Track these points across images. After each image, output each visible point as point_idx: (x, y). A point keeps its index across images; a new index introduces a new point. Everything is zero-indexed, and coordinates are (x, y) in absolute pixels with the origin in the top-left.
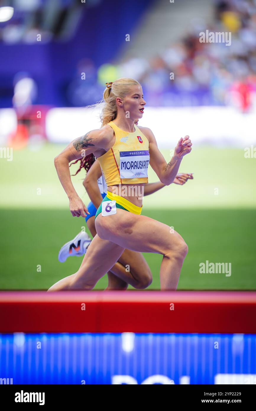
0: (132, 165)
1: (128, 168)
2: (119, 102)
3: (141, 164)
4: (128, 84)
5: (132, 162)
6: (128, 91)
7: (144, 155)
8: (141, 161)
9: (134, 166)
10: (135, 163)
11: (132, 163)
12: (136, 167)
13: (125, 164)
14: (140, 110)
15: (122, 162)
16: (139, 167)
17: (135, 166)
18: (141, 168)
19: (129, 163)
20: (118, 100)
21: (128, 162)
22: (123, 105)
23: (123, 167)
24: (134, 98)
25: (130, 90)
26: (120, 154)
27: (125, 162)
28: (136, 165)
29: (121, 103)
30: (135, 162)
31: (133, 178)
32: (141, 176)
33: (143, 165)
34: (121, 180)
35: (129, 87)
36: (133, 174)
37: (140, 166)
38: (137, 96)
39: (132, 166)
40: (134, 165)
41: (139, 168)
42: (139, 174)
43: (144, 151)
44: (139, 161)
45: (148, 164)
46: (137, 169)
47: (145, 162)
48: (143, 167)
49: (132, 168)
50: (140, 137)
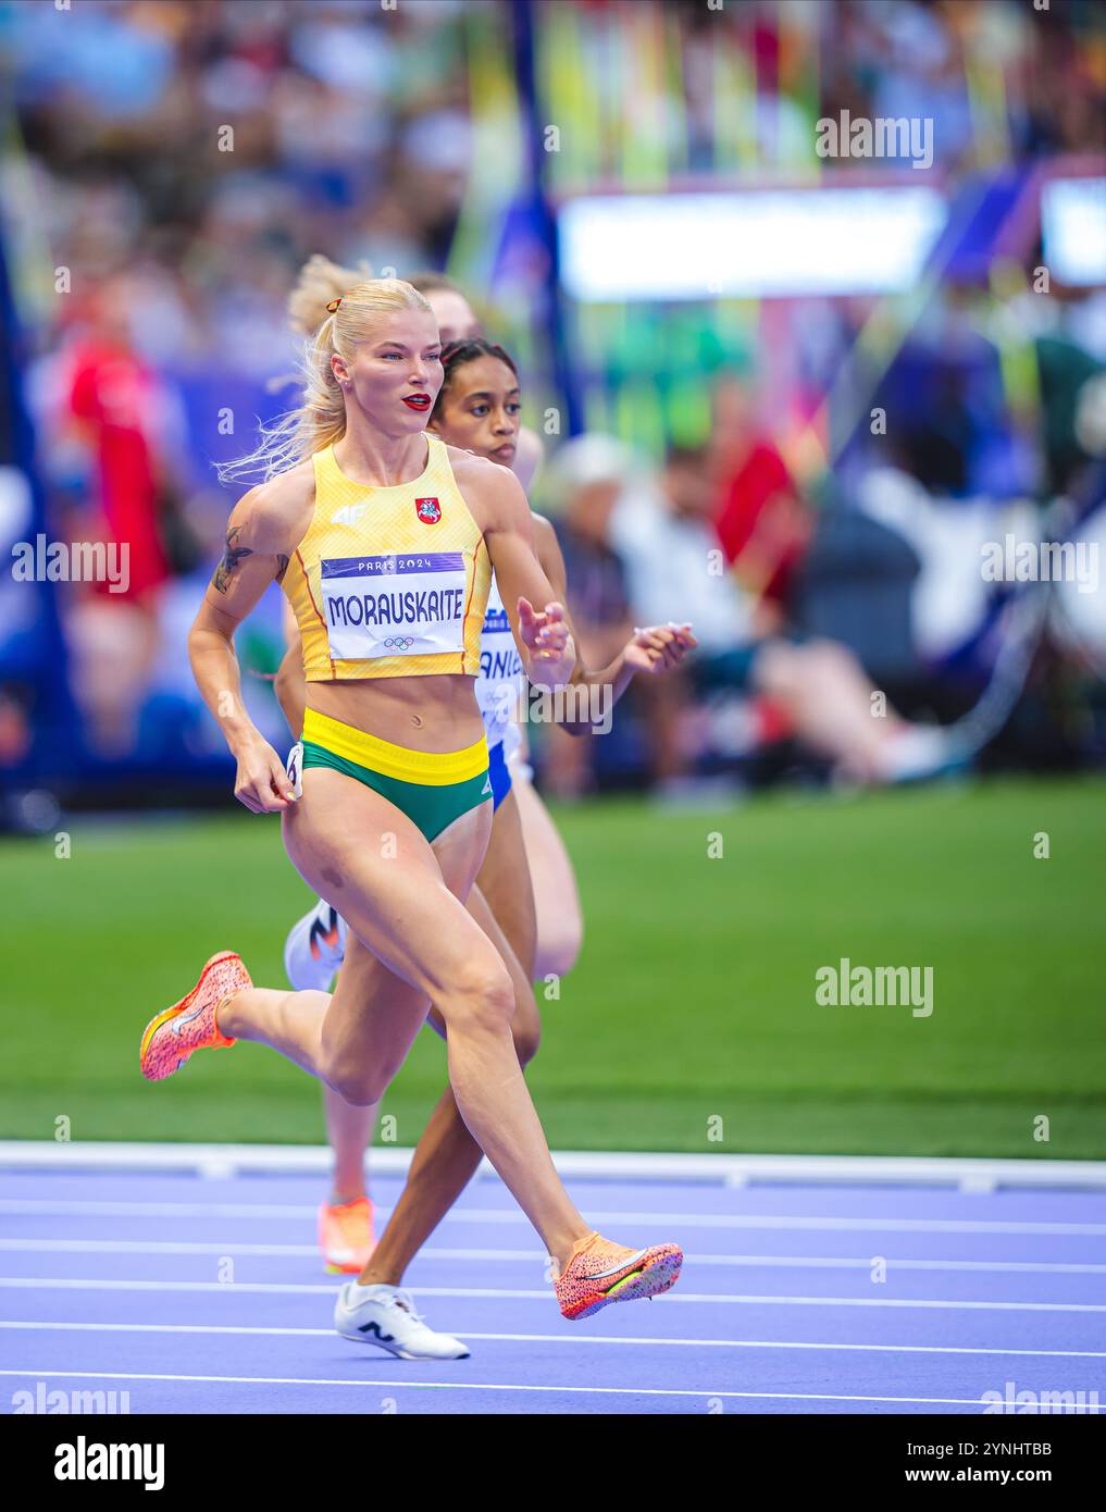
0: (370, 607)
1: (356, 619)
2: (342, 370)
3: (414, 605)
4: (367, 307)
5: (368, 598)
6: (363, 332)
7: (425, 569)
8: (409, 595)
9: (377, 612)
10: (380, 601)
12: (384, 617)
13: (340, 604)
14: (404, 400)
15: (331, 600)
16: (398, 615)
17: (381, 611)
18: (411, 620)
19: (354, 603)
20: (337, 365)
21: (353, 598)
22: (352, 381)
23: (339, 615)
24: (384, 357)
25: (371, 327)
26: (324, 569)
27: (341, 599)
28: (384, 607)
29: (346, 375)
30: (383, 597)
31: (375, 659)
32: (415, 649)
33: (425, 606)
34: (333, 666)
35: (368, 315)
36: (376, 643)
37: (406, 610)
38: (398, 350)
39: (370, 614)
40: (376, 610)
41: (398, 621)
42: (405, 641)
43: (430, 557)
44: (401, 595)
45: (458, 605)
46: (389, 622)
47: (433, 598)
48: (422, 614)
49: (371, 619)
50: (435, 502)
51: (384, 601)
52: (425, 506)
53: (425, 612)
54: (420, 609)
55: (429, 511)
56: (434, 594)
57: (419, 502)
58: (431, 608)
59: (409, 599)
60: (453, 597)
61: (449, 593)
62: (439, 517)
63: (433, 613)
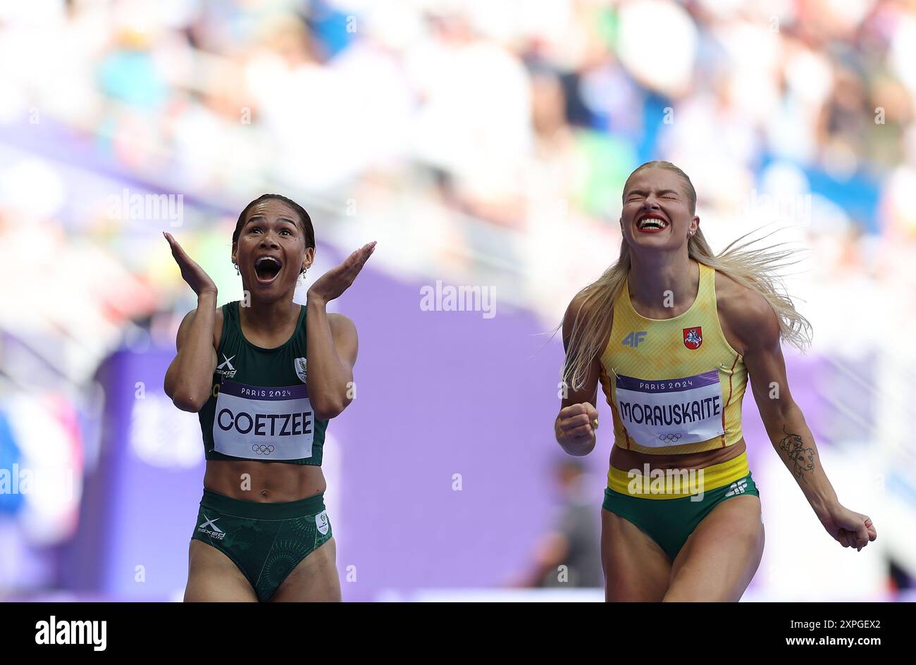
0: (648, 413)
1: (639, 419)
3: (680, 412)
5: (646, 407)
8: (677, 406)
9: (653, 417)
10: (655, 410)
11: (648, 410)
12: (658, 421)
13: (628, 407)
15: (622, 404)
16: (668, 420)
17: (656, 417)
18: (678, 423)
19: (637, 409)
21: (636, 405)
23: (626, 416)
27: (628, 405)
28: (658, 414)
30: (657, 407)
33: (690, 412)
34: (627, 441)
36: (653, 437)
37: (674, 416)
39: (648, 417)
41: (669, 424)
42: (675, 436)
44: (670, 406)
45: (716, 407)
46: (662, 424)
47: (696, 406)
48: (687, 418)
49: (649, 421)
50: (698, 330)
51: (657, 410)
52: (691, 335)
53: (689, 416)
54: (686, 414)
55: (693, 338)
56: (696, 403)
57: (686, 332)
58: (694, 413)
59: (677, 409)
60: (711, 403)
61: (708, 400)
62: (700, 343)
63: (695, 415)
